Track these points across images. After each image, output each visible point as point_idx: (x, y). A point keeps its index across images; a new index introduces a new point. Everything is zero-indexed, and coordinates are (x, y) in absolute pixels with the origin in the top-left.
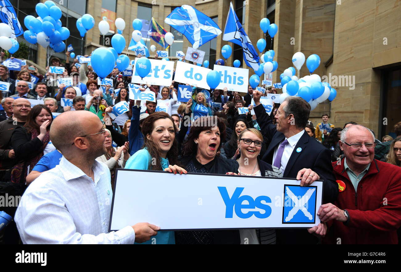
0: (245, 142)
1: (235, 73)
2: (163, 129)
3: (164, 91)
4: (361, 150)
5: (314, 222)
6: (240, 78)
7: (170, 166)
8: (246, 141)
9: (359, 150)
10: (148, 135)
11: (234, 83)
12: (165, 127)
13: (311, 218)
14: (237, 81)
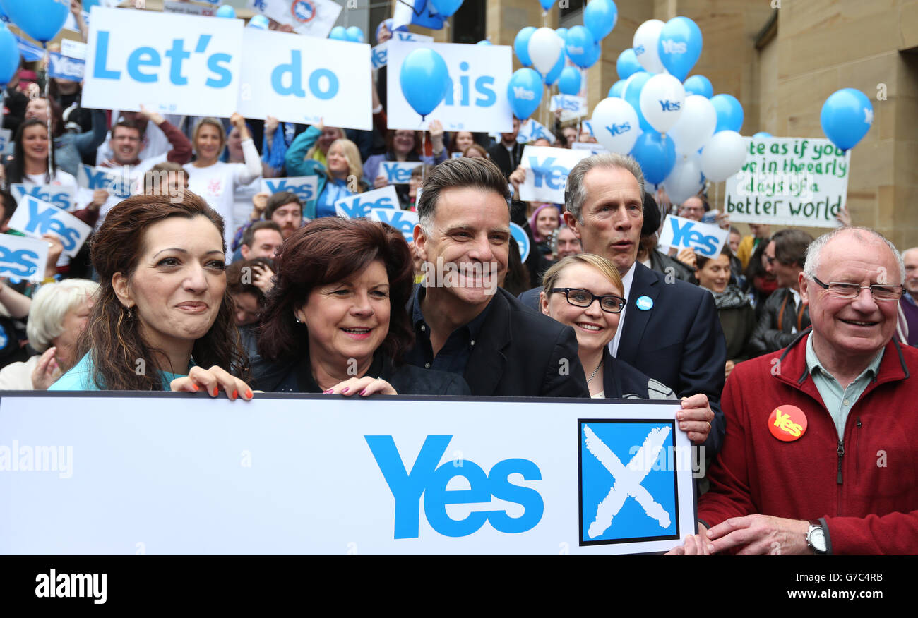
0: (571, 301)
1: (464, 66)
2: (182, 258)
3: (205, 136)
4: (856, 305)
5: (675, 533)
6: (483, 82)
7: (196, 370)
8: (573, 296)
9: (850, 303)
10: (116, 278)
11: (465, 102)
12: (189, 250)
13: (665, 521)
14: (474, 94)
